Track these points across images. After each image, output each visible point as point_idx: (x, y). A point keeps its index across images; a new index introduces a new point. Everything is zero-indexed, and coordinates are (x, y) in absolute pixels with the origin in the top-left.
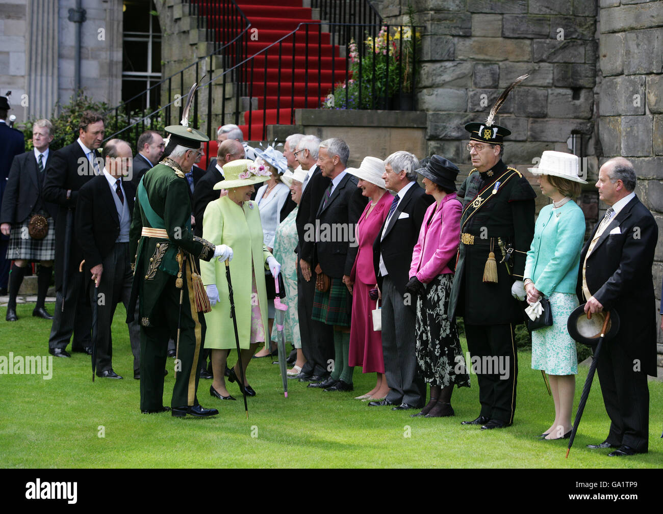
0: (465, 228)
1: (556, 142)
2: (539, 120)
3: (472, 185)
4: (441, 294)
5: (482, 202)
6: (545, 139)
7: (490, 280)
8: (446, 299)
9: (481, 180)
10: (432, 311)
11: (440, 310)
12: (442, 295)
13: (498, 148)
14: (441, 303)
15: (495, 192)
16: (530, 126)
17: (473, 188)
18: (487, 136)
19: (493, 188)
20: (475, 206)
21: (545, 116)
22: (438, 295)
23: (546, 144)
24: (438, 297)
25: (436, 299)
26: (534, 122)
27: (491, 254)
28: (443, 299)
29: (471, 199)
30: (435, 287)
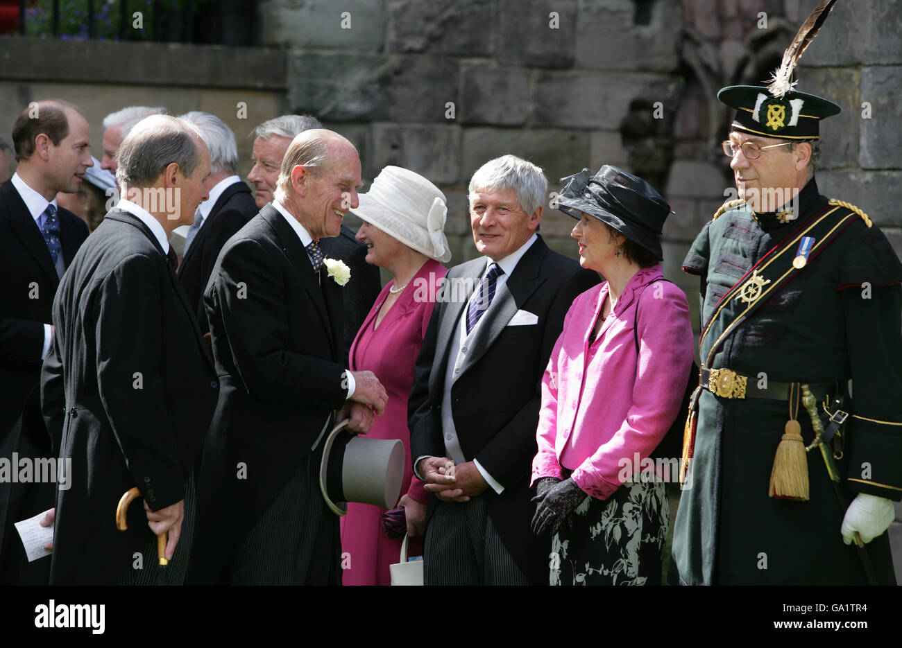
0: (720, 355)
1: (595, 129)
2: (557, 74)
3: (730, 243)
4: (631, 525)
5: (765, 288)
6: (567, 122)
7: (790, 492)
8: (644, 537)
9: (760, 232)
10: (609, 567)
11: (629, 565)
12: (634, 526)
13: (805, 149)
14: (633, 546)
15: (800, 262)
16: (533, 88)
17: (736, 252)
18: (775, 122)
19: (794, 253)
20: (745, 299)
21: (567, 64)
22: (622, 525)
23: (569, 134)
24: (624, 530)
25: (618, 535)
26: (544, 80)
27: (793, 426)
28: (637, 538)
29: (733, 280)
30: (614, 505)
